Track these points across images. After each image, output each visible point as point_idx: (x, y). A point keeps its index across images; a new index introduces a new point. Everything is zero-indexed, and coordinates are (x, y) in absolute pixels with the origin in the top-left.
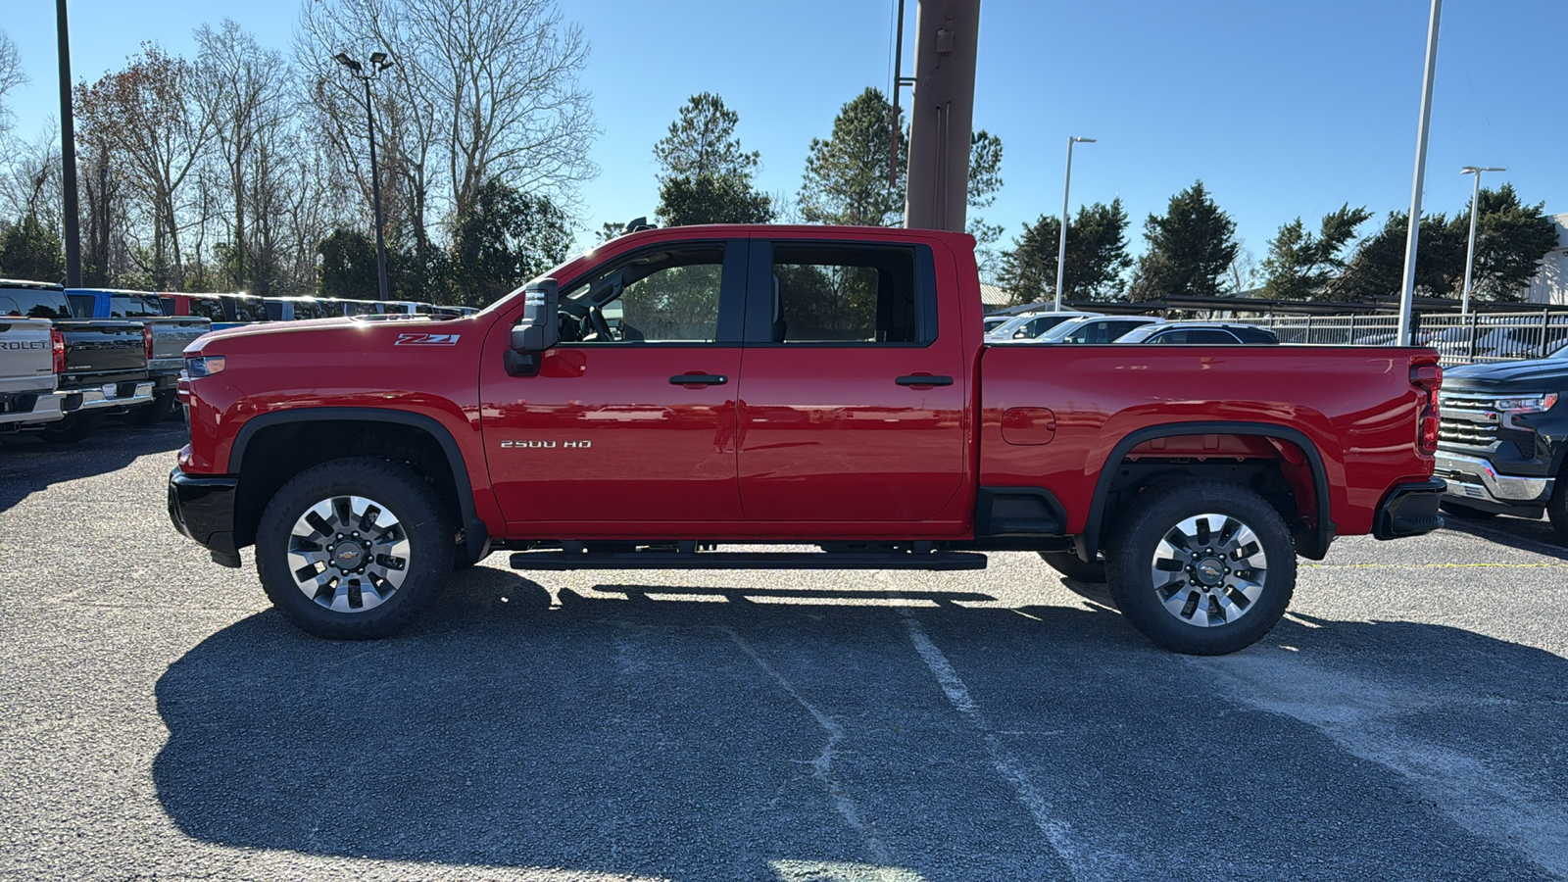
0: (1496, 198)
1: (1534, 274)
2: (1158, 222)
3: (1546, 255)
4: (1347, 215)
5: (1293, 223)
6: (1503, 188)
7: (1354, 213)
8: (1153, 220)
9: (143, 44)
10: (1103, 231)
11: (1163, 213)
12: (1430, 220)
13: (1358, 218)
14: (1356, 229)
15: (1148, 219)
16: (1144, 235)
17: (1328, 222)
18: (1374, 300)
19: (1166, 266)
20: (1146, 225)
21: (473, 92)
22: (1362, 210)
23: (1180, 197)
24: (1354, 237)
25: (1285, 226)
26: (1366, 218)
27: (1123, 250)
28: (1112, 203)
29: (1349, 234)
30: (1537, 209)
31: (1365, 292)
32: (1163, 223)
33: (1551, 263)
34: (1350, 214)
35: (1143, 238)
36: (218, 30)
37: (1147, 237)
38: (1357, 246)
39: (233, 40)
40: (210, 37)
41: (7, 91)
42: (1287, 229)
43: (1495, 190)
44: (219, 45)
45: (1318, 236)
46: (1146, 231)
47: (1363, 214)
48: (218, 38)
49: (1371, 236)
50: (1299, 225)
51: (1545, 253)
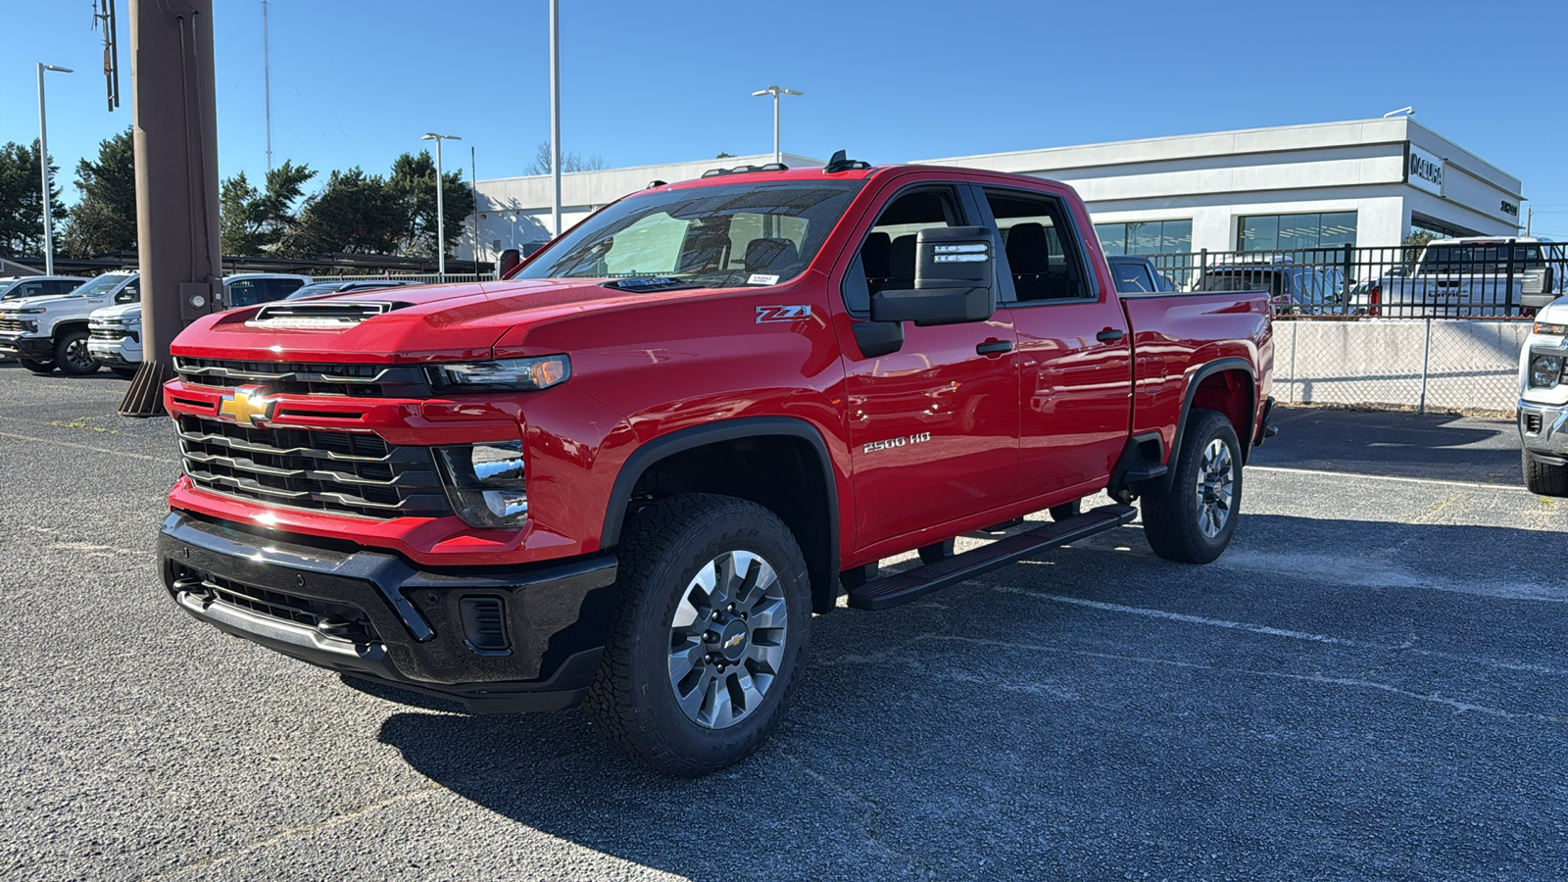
0: (418, 163)
1: (460, 234)
2: (92, 169)
3: (467, 218)
4: (291, 171)
5: (237, 178)
6: (422, 154)
7: (297, 170)
8: (85, 165)
10: (29, 176)
11: (95, 159)
12: (368, 181)
13: (302, 175)
14: (302, 187)
15: (79, 164)
16: (75, 183)
17: (272, 177)
18: (332, 257)
19: (112, 219)
20: (78, 172)
22: (305, 168)
23: (113, 142)
24: (302, 194)
25: (229, 181)
26: (310, 176)
27: (56, 198)
28: (32, 143)
29: (297, 192)
30: (456, 175)
31: (320, 251)
32: (98, 171)
33: (471, 225)
34: (293, 171)
35: (75, 186)
37: (79, 185)
38: (303, 203)
42: (232, 184)
43: (416, 156)
45: (263, 192)
46: (77, 178)
47: (307, 172)
49: (316, 194)
50: (243, 180)
51: (466, 215)
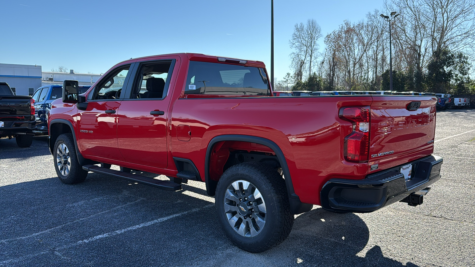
9: (344, 21)
21: (442, 20)
36: (373, 13)
39: (377, 15)
40: (370, 15)
41: (318, 39)
44: (373, 18)
48: (373, 15)
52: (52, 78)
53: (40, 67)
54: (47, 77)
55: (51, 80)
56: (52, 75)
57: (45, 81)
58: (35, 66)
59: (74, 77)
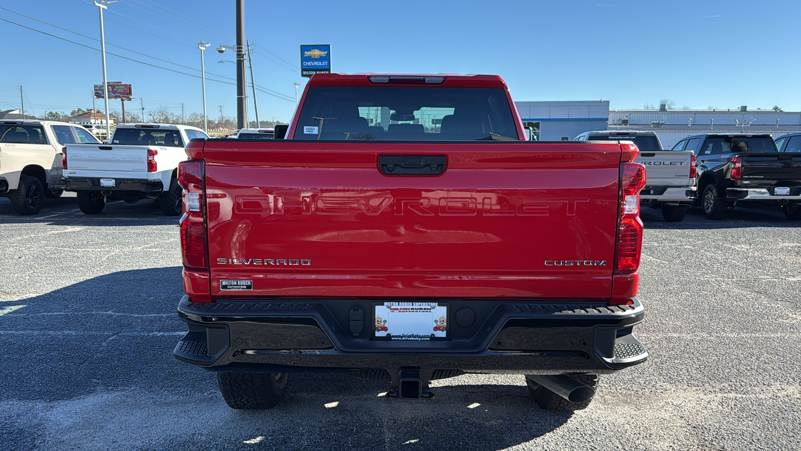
52: (626, 119)
53: (607, 103)
54: (620, 117)
55: (625, 122)
56: (627, 115)
57: (616, 125)
58: (601, 102)
59: (663, 117)
